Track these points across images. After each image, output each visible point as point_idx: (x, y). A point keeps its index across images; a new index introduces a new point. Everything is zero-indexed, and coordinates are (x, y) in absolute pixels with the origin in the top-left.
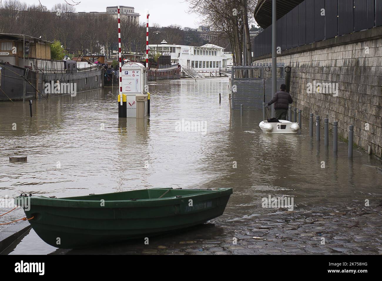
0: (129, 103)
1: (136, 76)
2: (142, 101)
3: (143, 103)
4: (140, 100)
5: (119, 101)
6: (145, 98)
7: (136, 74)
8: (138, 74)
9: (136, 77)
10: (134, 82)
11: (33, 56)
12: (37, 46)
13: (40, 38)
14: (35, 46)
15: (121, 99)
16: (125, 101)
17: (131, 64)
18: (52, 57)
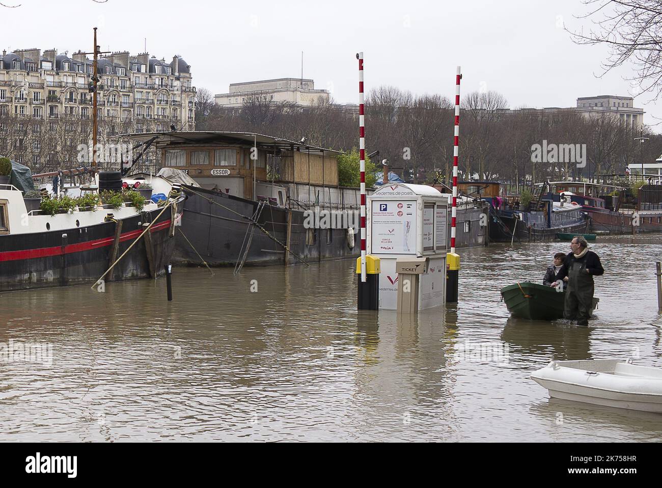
0: (389, 277)
1: (405, 214)
2: (412, 273)
3: (414, 278)
4: (406, 270)
5: (358, 272)
6: (417, 266)
7: (405, 210)
8: (409, 210)
9: (405, 218)
10: (400, 229)
11: (288, 178)
12: (297, 158)
13: (301, 142)
14: (293, 156)
15: (364, 266)
16: (372, 272)
17: (394, 187)
18: (340, 180)
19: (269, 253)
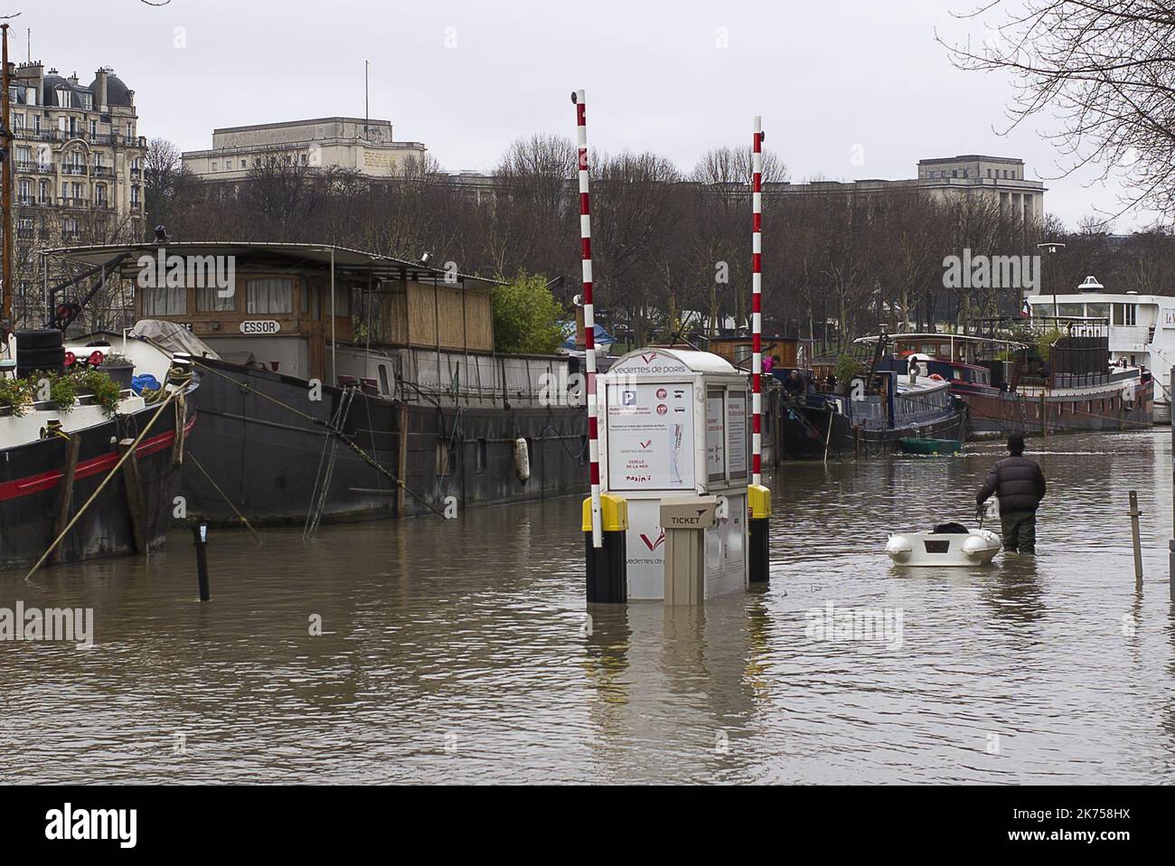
0: (643, 537)
1: (671, 410)
2: (691, 526)
3: (695, 537)
4: (679, 521)
5: (585, 528)
6: (701, 512)
7: (670, 401)
8: (679, 403)
9: (671, 419)
10: (663, 440)
11: (396, 337)
12: (412, 296)
13: (422, 263)
14: (405, 292)
15: (596, 516)
16: (614, 527)
17: (648, 358)
18: (496, 339)
19: (364, 494)
